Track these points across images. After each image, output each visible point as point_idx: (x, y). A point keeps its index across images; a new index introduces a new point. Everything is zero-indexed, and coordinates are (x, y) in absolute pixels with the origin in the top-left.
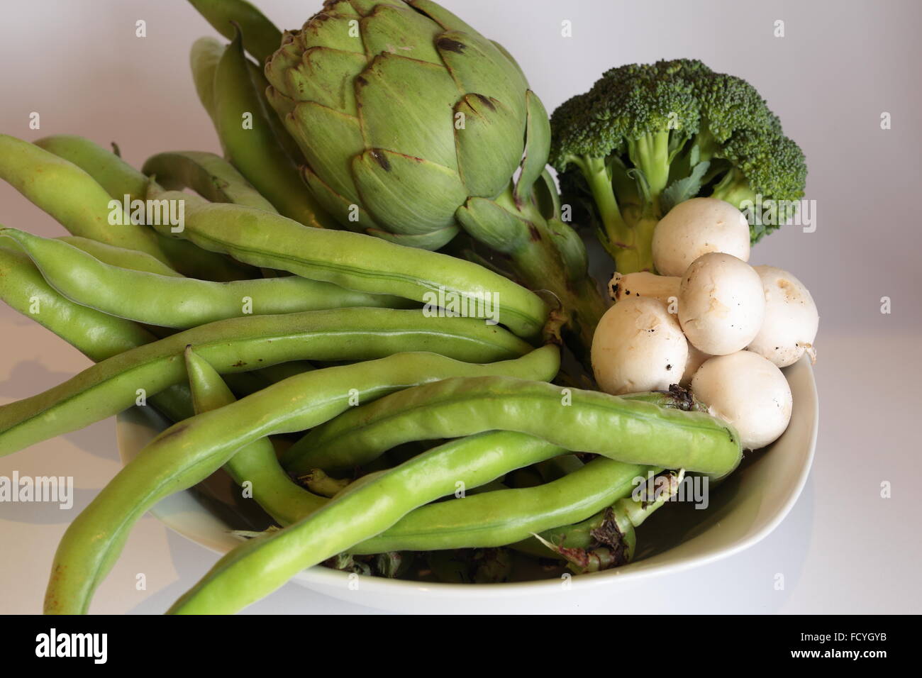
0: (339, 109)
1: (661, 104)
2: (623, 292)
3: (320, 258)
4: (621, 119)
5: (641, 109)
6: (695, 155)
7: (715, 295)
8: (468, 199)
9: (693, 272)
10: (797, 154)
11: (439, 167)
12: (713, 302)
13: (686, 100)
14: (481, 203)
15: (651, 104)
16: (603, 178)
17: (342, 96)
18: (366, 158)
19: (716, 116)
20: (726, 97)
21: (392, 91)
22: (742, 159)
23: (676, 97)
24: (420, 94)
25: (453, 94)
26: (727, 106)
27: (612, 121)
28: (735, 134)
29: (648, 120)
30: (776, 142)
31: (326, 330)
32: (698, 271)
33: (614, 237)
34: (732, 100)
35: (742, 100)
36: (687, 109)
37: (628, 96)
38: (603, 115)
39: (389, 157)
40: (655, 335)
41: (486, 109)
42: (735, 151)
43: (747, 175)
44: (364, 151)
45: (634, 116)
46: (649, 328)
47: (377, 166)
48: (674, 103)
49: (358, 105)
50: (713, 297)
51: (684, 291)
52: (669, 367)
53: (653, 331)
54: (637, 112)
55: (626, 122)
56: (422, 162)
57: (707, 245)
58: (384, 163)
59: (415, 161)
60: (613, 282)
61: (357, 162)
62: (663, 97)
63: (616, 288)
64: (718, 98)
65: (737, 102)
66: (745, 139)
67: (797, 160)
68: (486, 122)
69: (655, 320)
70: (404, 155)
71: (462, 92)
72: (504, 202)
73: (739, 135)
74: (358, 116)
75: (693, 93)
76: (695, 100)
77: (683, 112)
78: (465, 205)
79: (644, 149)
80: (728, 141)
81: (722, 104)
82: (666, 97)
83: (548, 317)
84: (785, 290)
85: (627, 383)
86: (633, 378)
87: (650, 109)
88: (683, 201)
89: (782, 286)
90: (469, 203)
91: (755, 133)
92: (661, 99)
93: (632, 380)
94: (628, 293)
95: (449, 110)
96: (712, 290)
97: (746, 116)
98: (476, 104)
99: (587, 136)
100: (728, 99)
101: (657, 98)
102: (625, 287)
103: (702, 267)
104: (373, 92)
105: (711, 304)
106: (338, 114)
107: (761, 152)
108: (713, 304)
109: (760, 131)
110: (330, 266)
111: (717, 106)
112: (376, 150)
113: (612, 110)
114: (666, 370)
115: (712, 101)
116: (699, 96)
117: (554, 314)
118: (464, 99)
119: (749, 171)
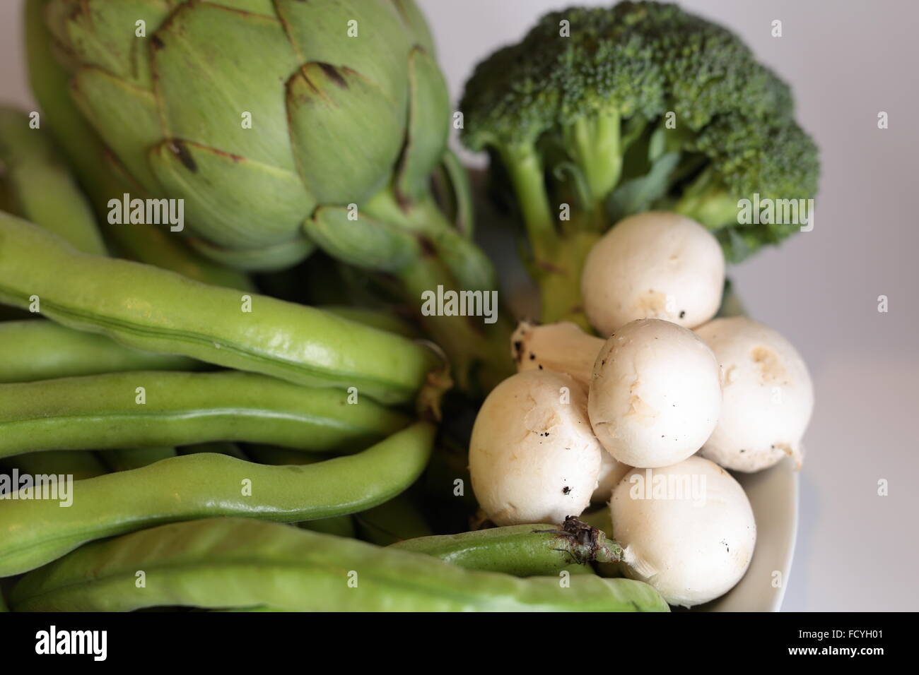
0: (131, 80)
1: (599, 78)
2: (526, 355)
3: (79, 303)
4: (547, 95)
5: (574, 83)
6: (657, 144)
7: (639, 391)
8: (318, 207)
9: (611, 351)
10: (808, 147)
11: (268, 169)
12: (634, 401)
13: (641, 69)
14: (334, 213)
15: (587, 75)
16: (529, 169)
17: (133, 60)
18: (165, 154)
19: (686, 93)
20: (700, 64)
21: (197, 58)
22: (724, 155)
23: (624, 65)
24: (237, 62)
25: (287, 62)
26: (702, 78)
27: (535, 95)
28: (715, 118)
29: (582, 98)
30: (774, 132)
31: (77, 413)
32: (617, 352)
33: (541, 255)
34: (710, 69)
35: (725, 69)
36: (641, 84)
37: (555, 61)
38: (523, 85)
39: (195, 153)
40: (549, 441)
41: (332, 86)
42: (714, 143)
43: (728, 179)
44: (164, 141)
45: (562, 92)
46: (543, 430)
47: (179, 164)
48: (620, 76)
49: (154, 77)
50: (635, 393)
51: (597, 378)
52: (566, 490)
53: (547, 434)
54: (566, 87)
55: (554, 98)
56: (241, 163)
57: (651, 291)
58: (187, 161)
59: (230, 160)
60: (517, 336)
61: (153, 157)
62: (604, 65)
63: (519, 346)
64: (689, 68)
65: (717, 72)
66: (727, 128)
67: (806, 157)
68: (332, 106)
69: (552, 417)
70: (217, 152)
71: (301, 59)
72: (384, 205)
73: (718, 122)
74: (153, 91)
75: (653, 59)
76: (656, 69)
77: (633, 88)
78: (313, 217)
79: (583, 135)
80: (704, 129)
81: (695, 76)
82: (609, 67)
83: (424, 382)
84: (760, 365)
85: (507, 506)
86: (516, 502)
87: (586, 84)
88: (635, 213)
89: (758, 358)
90: (319, 215)
91: (744, 120)
92: (600, 69)
93: (515, 505)
94: (533, 357)
95: (280, 87)
96: (634, 384)
97: (729, 94)
98: (318, 78)
99: (504, 113)
100: (704, 68)
101: (595, 67)
102: (529, 348)
103: (624, 345)
104: (170, 58)
105: (631, 405)
106: (129, 87)
107: (750, 148)
108: (634, 405)
109: (751, 116)
110: (91, 317)
111: (686, 78)
112: (178, 143)
113: (536, 80)
114: (562, 494)
115: (680, 71)
116: (662, 62)
117: (432, 377)
118: (301, 71)
119: (731, 173)
